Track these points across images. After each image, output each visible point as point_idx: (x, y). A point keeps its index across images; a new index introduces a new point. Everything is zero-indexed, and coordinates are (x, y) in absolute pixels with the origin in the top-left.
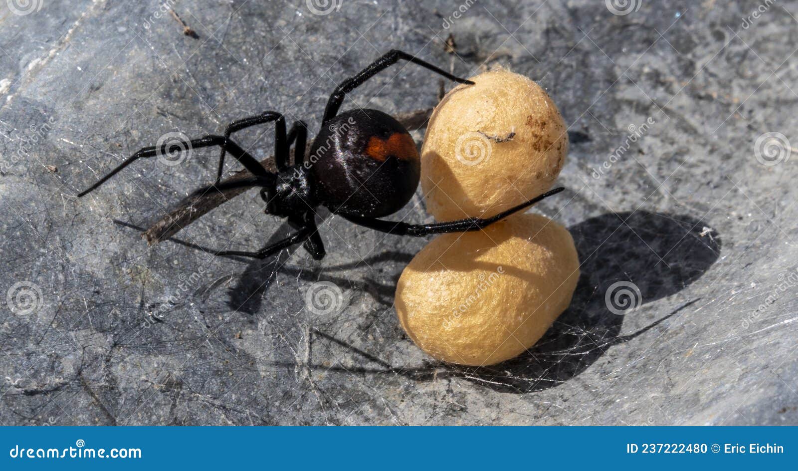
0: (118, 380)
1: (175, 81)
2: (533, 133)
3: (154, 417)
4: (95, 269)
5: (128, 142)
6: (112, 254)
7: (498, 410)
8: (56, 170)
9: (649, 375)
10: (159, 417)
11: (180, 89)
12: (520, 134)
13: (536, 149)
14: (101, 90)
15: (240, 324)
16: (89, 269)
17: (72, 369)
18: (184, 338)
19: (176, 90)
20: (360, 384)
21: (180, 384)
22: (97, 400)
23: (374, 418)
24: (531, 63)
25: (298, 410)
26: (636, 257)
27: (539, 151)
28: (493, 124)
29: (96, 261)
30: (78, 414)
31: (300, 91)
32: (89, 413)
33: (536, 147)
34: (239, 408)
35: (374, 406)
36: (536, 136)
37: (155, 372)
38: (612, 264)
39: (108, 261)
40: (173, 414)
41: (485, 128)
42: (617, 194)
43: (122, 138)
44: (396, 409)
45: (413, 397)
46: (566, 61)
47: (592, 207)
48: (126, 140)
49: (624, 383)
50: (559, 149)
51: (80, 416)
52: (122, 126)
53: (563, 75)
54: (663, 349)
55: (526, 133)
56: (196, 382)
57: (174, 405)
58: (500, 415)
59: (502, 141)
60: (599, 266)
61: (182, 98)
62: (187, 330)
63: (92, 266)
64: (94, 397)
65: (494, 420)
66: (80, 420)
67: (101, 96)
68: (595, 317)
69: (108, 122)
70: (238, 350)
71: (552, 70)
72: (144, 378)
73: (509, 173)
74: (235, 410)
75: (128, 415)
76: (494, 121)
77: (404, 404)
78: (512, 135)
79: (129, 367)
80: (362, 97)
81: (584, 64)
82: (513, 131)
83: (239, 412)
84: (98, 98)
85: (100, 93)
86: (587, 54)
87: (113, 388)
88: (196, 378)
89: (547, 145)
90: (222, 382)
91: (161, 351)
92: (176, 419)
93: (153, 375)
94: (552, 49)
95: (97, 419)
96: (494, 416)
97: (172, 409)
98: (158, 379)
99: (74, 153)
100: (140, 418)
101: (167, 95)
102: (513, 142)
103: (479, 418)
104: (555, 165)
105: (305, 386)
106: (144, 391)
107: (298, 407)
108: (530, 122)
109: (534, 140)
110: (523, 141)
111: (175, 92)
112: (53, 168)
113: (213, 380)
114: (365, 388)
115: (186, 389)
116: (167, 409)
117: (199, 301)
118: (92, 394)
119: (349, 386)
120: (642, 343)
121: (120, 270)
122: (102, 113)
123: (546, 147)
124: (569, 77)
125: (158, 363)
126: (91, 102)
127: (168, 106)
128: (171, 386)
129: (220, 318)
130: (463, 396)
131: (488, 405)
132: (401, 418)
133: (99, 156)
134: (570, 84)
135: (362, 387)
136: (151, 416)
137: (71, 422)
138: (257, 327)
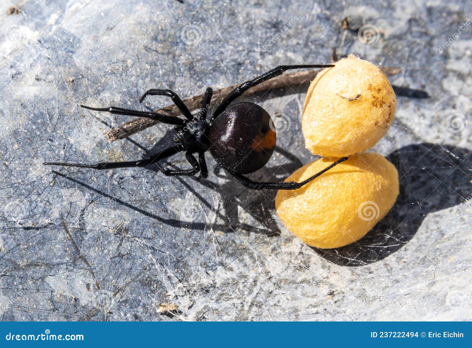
0: (87, 224)
1: (162, 30)
2: (372, 95)
3: (106, 251)
4: (86, 149)
5: (124, 67)
6: (99, 140)
7: (329, 271)
8: (73, 81)
9: (424, 267)
10: (109, 251)
11: (164, 36)
12: (364, 95)
13: (374, 105)
14: (113, 30)
15: (174, 194)
16: (81, 149)
17: (58, 214)
18: (135, 200)
19: (161, 35)
20: (246, 241)
21: (127, 230)
22: (70, 236)
23: (249, 265)
24: (396, 40)
25: (201, 255)
26: (438, 177)
27: (376, 107)
28: (347, 89)
29: (88, 143)
30: (56, 244)
31: (242, 44)
32: (63, 244)
33: (374, 104)
34: (162, 250)
35: (252, 256)
36: (374, 97)
37: (112, 221)
38: (422, 180)
39: (95, 145)
40: (118, 250)
41: (342, 92)
42: (434, 132)
43: (121, 64)
44: (265, 260)
45: (277, 254)
46: (418, 41)
47: (417, 139)
48: (122, 66)
49: (408, 269)
50: (389, 107)
51: (57, 246)
52: (122, 56)
53: (415, 50)
54: (438, 249)
55: (368, 95)
56: (138, 230)
57: (120, 245)
58: (329, 276)
59: (352, 100)
60: (413, 179)
61: (164, 41)
62: (138, 195)
63: (84, 147)
64: (69, 234)
65: (324, 278)
66: (57, 249)
67: (112, 35)
68: (403, 216)
69: (114, 52)
70: (169, 212)
71: (408, 46)
72: (104, 224)
73: (357, 121)
74: (160, 251)
75: (89, 248)
76: (347, 87)
77: (271, 258)
78: (358, 96)
79: (95, 216)
80: (282, 51)
81: (430, 44)
82: (359, 93)
83: (162, 252)
84: (110, 36)
85: (112, 32)
86: (433, 38)
87: (82, 230)
88: (138, 227)
89: (382, 103)
90: (155, 231)
91: (119, 207)
92: (120, 253)
93: (110, 223)
94: (411, 33)
95: (68, 249)
96: (325, 275)
97: (118, 246)
98: (114, 225)
99: (87, 71)
100: (96, 250)
101: (155, 39)
102: (359, 100)
103: (315, 275)
104: (387, 117)
105: (209, 239)
106: (102, 233)
107: (202, 252)
108: (370, 88)
109: (373, 99)
110: (366, 100)
111: (160, 37)
112: (71, 79)
113: (149, 230)
114: (248, 244)
115: (130, 234)
116: (116, 246)
117: (150, 177)
118: (67, 232)
119: (238, 242)
120: (427, 241)
121: (102, 151)
122: (110, 46)
123: (381, 105)
124: (419, 51)
125: (115, 215)
126: (105, 38)
127: (154, 45)
128: (120, 231)
129: (162, 189)
130: (309, 257)
131: (323, 267)
132: (267, 268)
133: (103, 74)
134: (419, 56)
135: (246, 243)
136: (104, 250)
137: (51, 249)
138: (185, 197)
